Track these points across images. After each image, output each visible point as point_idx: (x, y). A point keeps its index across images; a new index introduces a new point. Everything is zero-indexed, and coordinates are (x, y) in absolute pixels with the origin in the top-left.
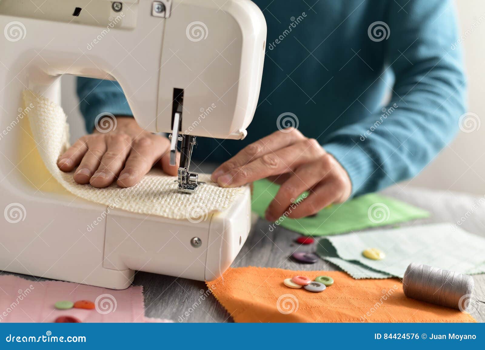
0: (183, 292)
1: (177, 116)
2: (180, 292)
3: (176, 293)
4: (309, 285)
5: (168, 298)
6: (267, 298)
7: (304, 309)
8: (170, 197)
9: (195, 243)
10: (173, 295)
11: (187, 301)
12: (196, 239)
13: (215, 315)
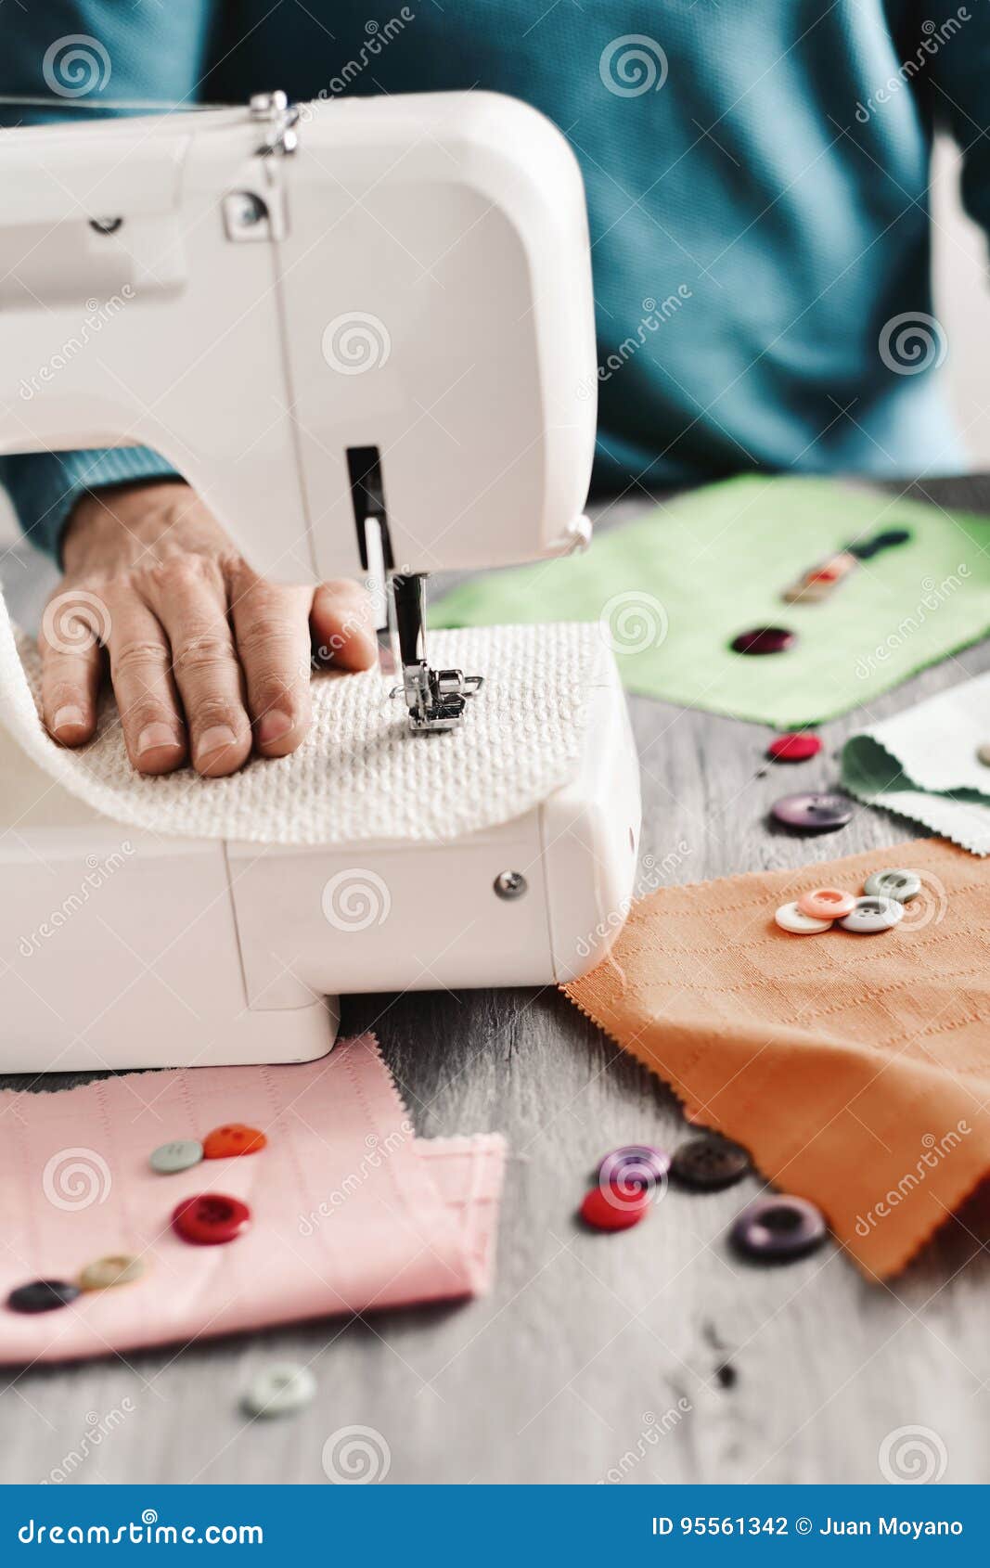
0: (496, 1024)
1: (372, 526)
2: (487, 1026)
3: (475, 1032)
4: (853, 914)
5: (459, 1056)
6: (744, 988)
7: (862, 1001)
8: (399, 759)
9: (508, 890)
10: (470, 1043)
11: (517, 1052)
12: (507, 876)
13: (614, 1085)
